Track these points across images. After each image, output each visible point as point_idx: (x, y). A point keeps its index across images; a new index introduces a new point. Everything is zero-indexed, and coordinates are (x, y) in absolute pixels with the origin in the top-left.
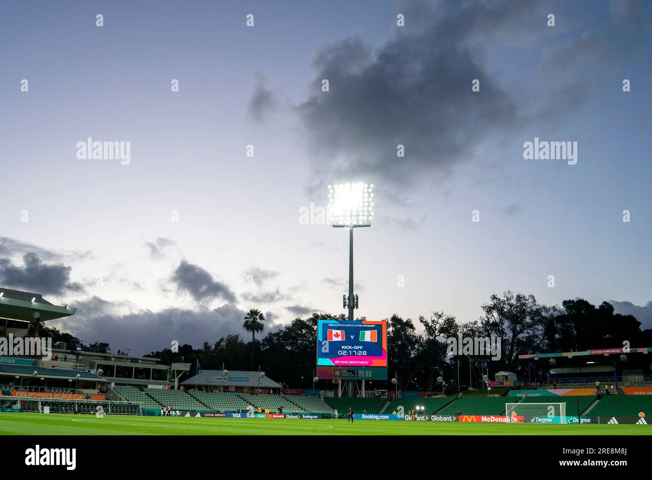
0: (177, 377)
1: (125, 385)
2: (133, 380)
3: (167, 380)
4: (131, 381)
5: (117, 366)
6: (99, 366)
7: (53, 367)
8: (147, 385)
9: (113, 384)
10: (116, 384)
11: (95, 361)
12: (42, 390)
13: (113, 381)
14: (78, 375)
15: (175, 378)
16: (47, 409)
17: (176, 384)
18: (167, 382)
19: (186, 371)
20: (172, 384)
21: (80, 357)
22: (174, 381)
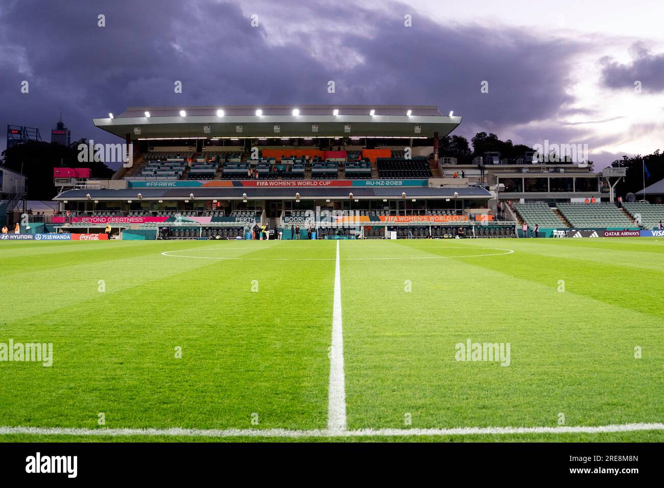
0: (612, 185)
1: (535, 200)
2: (549, 195)
3: (598, 191)
4: (545, 195)
5: (525, 179)
6: (501, 181)
7: (442, 186)
8: (570, 200)
9: (522, 201)
10: (526, 200)
11: (496, 175)
12: (423, 213)
13: (522, 196)
14: (456, 193)
15: (609, 188)
16: (394, 234)
17: (612, 195)
18: (599, 193)
19: (623, 177)
20: (605, 195)
21: (486, 172)
22: (609, 192)
